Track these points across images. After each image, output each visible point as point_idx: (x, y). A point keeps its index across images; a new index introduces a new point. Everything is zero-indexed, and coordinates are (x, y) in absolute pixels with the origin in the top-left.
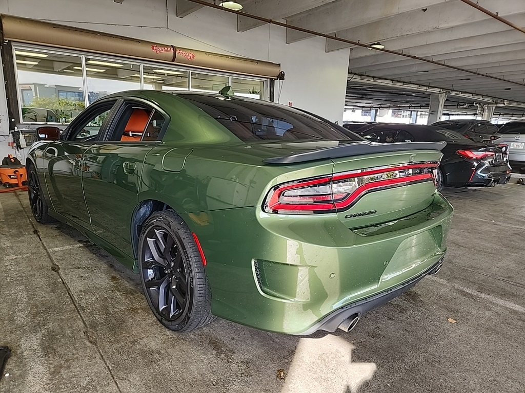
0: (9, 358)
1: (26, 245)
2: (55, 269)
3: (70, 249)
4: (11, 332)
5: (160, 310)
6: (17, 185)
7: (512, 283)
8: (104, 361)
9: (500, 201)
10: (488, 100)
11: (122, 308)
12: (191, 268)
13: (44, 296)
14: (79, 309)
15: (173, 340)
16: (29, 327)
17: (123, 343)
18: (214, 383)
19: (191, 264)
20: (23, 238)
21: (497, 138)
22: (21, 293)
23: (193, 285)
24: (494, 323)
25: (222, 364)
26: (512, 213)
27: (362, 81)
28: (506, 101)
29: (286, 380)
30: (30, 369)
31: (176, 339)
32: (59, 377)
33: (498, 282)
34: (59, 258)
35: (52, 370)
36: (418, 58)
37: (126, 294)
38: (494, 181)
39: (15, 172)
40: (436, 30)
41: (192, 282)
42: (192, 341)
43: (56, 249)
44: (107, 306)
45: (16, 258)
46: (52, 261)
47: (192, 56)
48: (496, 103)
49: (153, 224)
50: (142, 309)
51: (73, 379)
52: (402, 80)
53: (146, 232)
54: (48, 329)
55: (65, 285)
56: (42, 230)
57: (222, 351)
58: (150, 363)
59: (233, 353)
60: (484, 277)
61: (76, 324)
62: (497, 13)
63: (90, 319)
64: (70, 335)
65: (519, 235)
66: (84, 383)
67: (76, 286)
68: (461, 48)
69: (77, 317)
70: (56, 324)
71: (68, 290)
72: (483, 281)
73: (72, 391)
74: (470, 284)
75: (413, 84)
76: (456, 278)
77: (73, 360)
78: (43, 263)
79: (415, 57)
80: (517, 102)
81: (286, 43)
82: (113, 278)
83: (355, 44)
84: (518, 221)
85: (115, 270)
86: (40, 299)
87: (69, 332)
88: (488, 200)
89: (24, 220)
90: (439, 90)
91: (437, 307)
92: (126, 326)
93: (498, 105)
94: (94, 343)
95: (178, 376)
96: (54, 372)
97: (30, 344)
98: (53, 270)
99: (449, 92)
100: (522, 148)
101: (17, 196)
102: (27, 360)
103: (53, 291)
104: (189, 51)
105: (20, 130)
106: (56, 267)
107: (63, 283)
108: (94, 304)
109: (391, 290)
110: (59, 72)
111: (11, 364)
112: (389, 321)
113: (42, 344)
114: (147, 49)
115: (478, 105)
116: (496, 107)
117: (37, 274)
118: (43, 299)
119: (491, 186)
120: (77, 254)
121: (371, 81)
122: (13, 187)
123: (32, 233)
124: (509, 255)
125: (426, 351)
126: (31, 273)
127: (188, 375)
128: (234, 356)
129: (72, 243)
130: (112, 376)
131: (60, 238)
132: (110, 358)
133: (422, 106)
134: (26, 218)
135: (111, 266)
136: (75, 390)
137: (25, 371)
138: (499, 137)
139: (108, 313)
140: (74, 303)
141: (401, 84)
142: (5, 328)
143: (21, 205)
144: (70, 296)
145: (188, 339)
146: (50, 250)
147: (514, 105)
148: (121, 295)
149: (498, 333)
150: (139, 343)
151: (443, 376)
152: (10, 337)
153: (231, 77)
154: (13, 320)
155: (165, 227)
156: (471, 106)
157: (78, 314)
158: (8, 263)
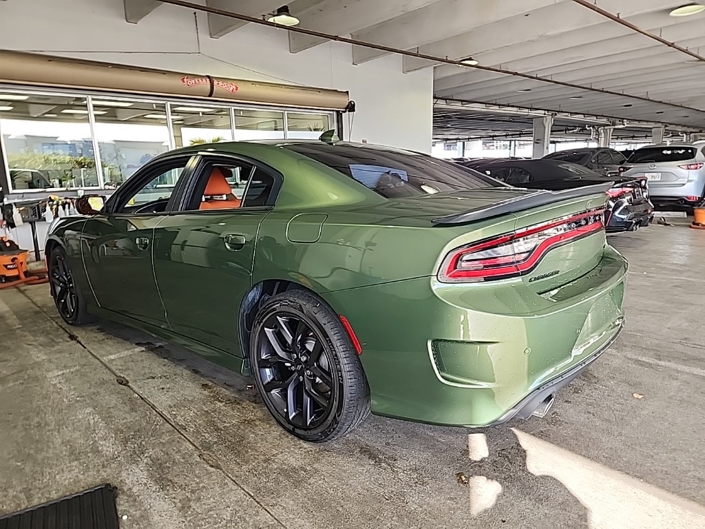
0: (116, 497)
1: (67, 355)
2: (123, 382)
3: (131, 355)
4: (104, 466)
5: (291, 418)
6: (18, 277)
7: (692, 346)
8: (240, 487)
9: (645, 247)
10: (604, 121)
11: (234, 422)
12: (338, 359)
13: (125, 417)
14: (178, 429)
15: (315, 452)
16: (124, 457)
17: (254, 464)
18: (387, 497)
19: (338, 354)
20: (59, 347)
21: (627, 170)
22: (92, 417)
23: (342, 381)
24: (686, 394)
25: (386, 475)
26: (663, 261)
27: (449, 107)
28: (625, 120)
29: (470, 484)
30: (151, 507)
31: (318, 452)
32: (192, 512)
33: (674, 346)
34: (121, 368)
35: (179, 505)
36: (520, 75)
37: (231, 404)
38: (636, 224)
39: (13, 260)
40: (543, 38)
41: (341, 376)
42: (339, 452)
43: (112, 357)
44: (214, 421)
45: (63, 374)
46: (113, 373)
47: (235, 88)
48: (614, 124)
49: (275, 309)
50: (260, 420)
51: (212, 513)
52: (498, 102)
53: (264, 321)
54: (150, 457)
55: (145, 401)
56: (80, 333)
57: (380, 459)
58: (297, 484)
59: (395, 460)
60: (657, 342)
61: (183, 447)
62: (618, 14)
63: (198, 439)
64: (183, 461)
65: (680, 287)
66: (227, 515)
67: (162, 401)
68: (573, 58)
69: (180, 438)
70: (157, 449)
71: (153, 407)
72: (657, 345)
73: (216, 526)
74: (644, 351)
75: (513, 106)
76: (625, 346)
77: (201, 489)
78: (102, 377)
79: (516, 74)
80: (639, 121)
81: (353, 64)
82: (205, 386)
83: (443, 61)
84: (673, 270)
85: (202, 376)
86: (122, 422)
87: (178, 457)
88: (629, 247)
89: (49, 324)
90: (543, 112)
91: (615, 382)
92: (248, 443)
93: (616, 127)
94: (218, 467)
95: (340, 494)
96: (183, 507)
97: (134, 478)
98: (121, 383)
99: (556, 114)
100: (659, 179)
101: (22, 292)
102: (141, 497)
103: (132, 410)
104: (231, 82)
105: (12, 202)
106: (122, 379)
107: (142, 399)
108: (195, 421)
109: (584, 363)
110: (37, 117)
111: (122, 504)
112: (565, 404)
113: (151, 476)
114: (175, 82)
115: (591, 128)
116: (614, 129)
117: (102, 391)
118: (125, 421)
119: (632, 230)
120: (142, 361)
121: (458, 106)
122: (11, 281)
123: (69, 339)
124: (677, 313)
125: (620, 434)
126: (92, 390)
127: (351, 492)
128: (399, 464)
129: (128, 347)
130: (258, 503)
131: (110, 342)
132: (246, 482)
133: (522, 134)
134: (49, 320)
135: (196, 372)
136: (220, 525)
137: (146, 510)
138: (630, 168)
139: (217, 429)
140: (168, 422)
141: (497, 107)
142: (92, 462)
143: (34, 303)
144: (159, 413)
145: (333, 449)
146: (105, 359)
147: (636, 124)
148: (224, 406)
149: (694, 405)
150: (274, 461)
151: (649, 459)
152: (105, 472)
153: (286, 112)
154: (98, 451)
155: (294, 312)
156: (582, 130)
157: (180, 435)
158: (55, 381)
